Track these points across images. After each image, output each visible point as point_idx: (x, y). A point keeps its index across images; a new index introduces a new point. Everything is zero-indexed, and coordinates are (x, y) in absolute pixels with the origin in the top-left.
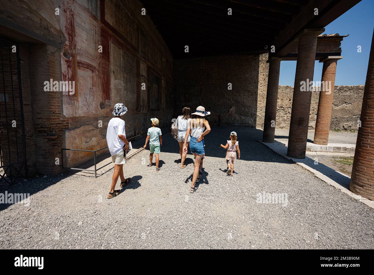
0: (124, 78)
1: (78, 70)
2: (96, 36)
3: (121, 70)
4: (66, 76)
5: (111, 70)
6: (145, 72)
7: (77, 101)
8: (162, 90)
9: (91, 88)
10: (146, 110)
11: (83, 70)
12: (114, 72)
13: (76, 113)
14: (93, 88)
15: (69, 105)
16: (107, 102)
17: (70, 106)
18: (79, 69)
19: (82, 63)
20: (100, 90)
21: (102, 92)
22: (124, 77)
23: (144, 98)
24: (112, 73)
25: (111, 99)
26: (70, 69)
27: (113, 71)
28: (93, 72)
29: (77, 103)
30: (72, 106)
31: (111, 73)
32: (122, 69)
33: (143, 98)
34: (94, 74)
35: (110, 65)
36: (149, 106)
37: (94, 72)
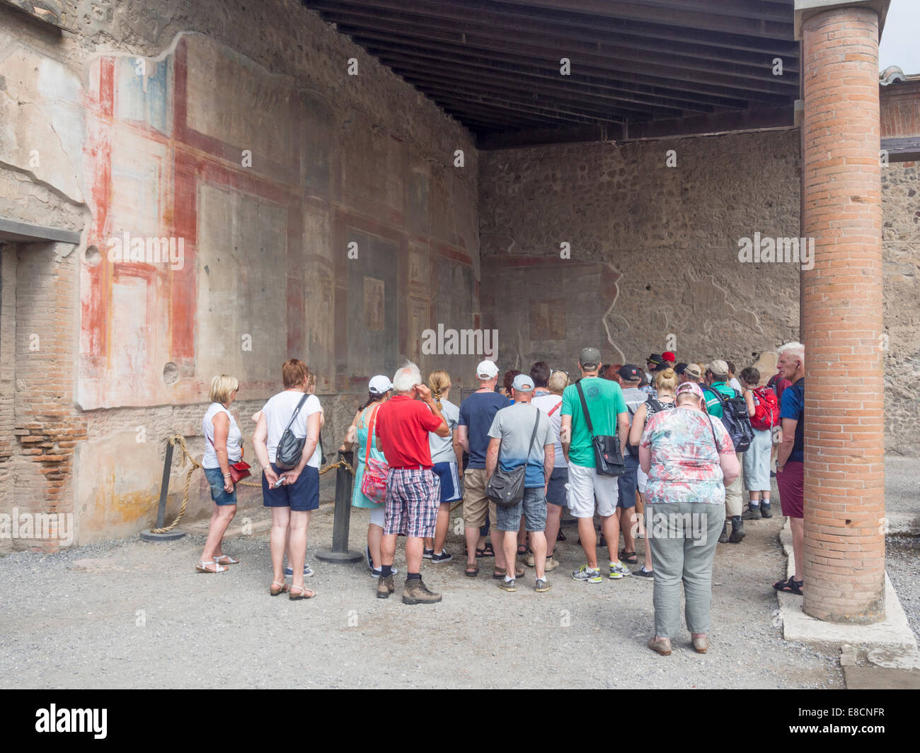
0: (239, 281)
1: (114, 285)
2: (160, 184)
3: (232, 255)
4: (88, 307)
5: (199, 265)
6: (324, 242)
7: (110, 367)
8: (412, 294)
9: (141, 329)
10: (326, 382)
11: (125, 283)
12: (209, 267)
13: (104, 398)
14: (147, 328)
15: (91, 377)
16: (183, 362)
17: (93, 379)
18: (116, 282)
19: (123, 266)
20: (167, 330)
21: (171, 334)
22: (241, 279)
23: (320, 337)
24: (203, 272)
25: (197, 354)
26: (97, 287)
27: (206, 268)
28: (149, 282)
29: (107, 372)
30: (96, 381)
31: (199, 273)
32: (234, 252)
33: (317, 338)
34: (152, 288)
35: (198, 251)
36: (341, 368)
37: (153, 283)
